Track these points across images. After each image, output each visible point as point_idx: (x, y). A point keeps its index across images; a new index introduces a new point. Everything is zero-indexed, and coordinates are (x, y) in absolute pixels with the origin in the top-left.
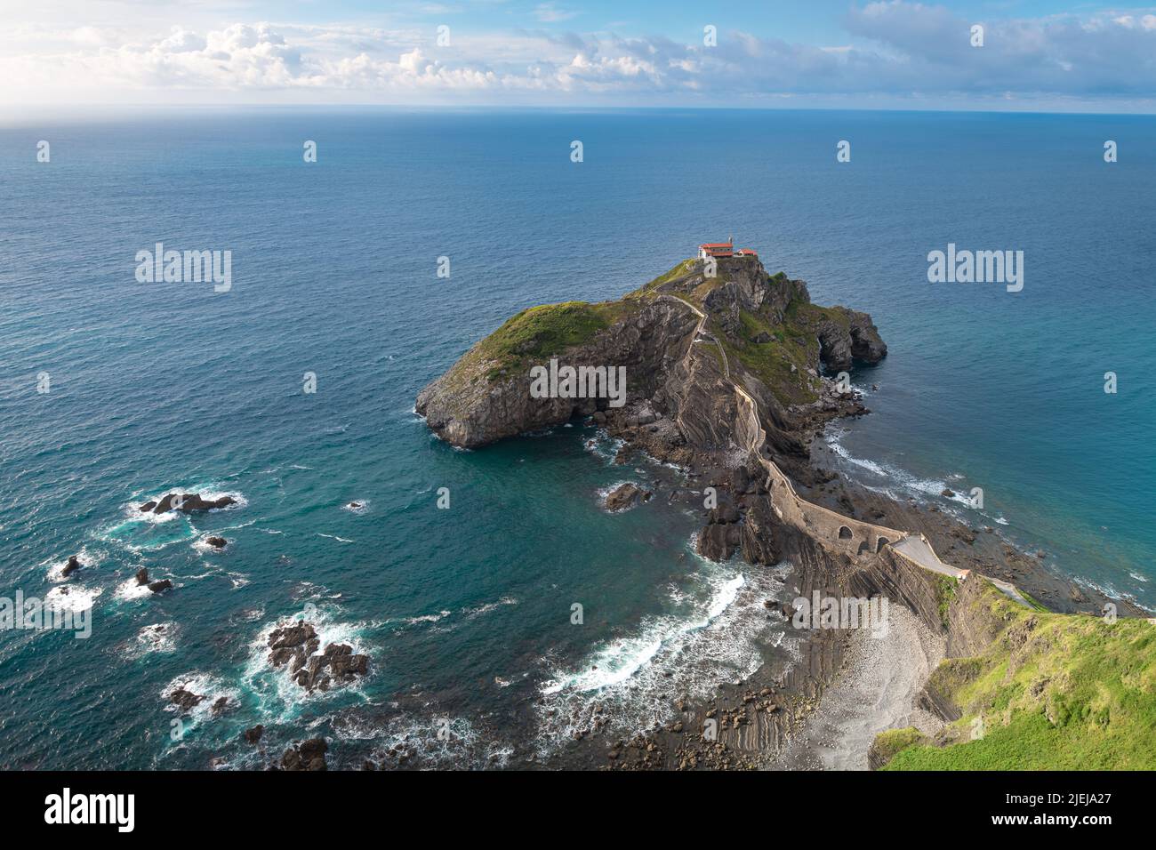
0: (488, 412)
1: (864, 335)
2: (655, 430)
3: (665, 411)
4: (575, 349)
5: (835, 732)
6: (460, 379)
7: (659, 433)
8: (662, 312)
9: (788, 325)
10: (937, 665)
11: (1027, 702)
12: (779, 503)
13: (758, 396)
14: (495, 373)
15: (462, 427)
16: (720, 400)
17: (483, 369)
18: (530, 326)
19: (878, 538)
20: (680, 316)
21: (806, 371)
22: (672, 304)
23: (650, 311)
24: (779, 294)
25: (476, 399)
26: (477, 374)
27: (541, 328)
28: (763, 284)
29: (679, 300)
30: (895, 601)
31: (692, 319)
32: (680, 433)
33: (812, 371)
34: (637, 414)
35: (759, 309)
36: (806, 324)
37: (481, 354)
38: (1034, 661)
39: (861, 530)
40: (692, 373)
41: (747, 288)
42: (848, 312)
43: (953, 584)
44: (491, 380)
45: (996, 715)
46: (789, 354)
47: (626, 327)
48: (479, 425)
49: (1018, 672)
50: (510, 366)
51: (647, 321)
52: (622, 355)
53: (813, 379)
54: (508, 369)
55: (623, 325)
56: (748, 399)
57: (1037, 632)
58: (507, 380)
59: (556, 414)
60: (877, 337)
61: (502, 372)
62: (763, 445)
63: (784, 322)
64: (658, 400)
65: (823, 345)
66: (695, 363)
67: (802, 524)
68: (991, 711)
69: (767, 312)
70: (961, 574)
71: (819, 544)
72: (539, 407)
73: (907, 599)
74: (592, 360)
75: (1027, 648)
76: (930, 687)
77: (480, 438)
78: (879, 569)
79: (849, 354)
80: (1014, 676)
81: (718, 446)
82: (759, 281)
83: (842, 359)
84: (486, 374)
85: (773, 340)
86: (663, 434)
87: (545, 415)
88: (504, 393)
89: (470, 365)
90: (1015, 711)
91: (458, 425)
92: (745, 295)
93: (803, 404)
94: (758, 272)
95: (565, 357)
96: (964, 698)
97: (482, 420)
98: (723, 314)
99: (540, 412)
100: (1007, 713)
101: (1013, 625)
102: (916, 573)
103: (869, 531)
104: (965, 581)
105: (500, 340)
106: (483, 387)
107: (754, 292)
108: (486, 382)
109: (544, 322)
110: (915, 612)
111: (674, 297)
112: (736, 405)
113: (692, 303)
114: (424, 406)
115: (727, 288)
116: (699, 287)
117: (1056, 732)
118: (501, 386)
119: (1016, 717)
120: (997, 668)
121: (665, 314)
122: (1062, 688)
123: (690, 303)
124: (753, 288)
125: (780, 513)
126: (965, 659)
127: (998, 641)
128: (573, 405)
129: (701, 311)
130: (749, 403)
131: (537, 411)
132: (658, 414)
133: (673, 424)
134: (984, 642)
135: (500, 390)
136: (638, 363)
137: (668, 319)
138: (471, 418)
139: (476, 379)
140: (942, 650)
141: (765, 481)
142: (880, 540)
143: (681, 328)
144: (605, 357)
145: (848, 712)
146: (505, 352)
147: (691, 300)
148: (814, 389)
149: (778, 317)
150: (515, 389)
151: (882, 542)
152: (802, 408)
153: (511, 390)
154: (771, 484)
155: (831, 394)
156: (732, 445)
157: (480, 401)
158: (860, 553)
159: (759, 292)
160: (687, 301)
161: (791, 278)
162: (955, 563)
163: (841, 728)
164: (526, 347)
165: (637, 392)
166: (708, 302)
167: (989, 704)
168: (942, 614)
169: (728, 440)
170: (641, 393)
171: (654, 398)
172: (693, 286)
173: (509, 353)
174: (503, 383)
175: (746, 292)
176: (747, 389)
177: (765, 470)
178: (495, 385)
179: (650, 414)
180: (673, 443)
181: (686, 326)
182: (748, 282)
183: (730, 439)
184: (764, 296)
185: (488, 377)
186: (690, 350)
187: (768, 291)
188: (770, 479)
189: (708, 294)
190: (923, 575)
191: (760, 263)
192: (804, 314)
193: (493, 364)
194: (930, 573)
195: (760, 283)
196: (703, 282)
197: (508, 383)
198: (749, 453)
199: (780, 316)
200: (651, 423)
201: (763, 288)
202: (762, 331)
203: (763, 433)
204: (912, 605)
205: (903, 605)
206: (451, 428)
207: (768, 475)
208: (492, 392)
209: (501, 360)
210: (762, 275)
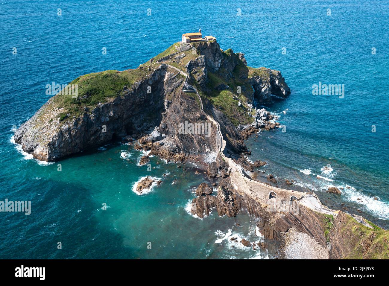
2: (162, 144)
3: (167, 133)
6: (42, 120)
7: (164, 146)
12: (236, 182)
13: (221, 121)
14: (64, 116)
15: (45, 150)
17: (56, 113)
19: (290, 197)
21: (247, 105)
23: (155, 74)
24: (229, 61)
25: (53, 132)
26: (52, 117)
27: (90, 86)
28: (220, 56)
29: (172, 67)
30: (301, 231)
31: (180, 78)
32: (177, 146)
33: (250, 105)
34: (151, 136)
35: (219, 70)
37: (53, 105)
39: (281, 194)
40: (182, 110)
41: (211, 59)
43: (330, 219)
44: (61, 120)
46: (237, 96)
48: (55, 148)
50: (72, 111)
51: (154, 80)
52: (140, 101)
53: (250, 110)
54: (71, 113)
56: (215, 123)
60: (285, 84)
61: (67, 115)
62: (225, 149)
63: (233, 78)
64: (163, 127)
65: (255, 89)
66: (184, 104)
67: (249, 193)
69: (223, 72)
70: (335, 213)
71: (259, 203)
72: (92, 135)
73: (307, 229)
74: (122, 105)
75: (371, 250)
81: (199, 151)
82: (217, 55)
84: (58, 117)
85: (228, 88)
86: (167, 147)
87: (96, 139)
88: (69, 128)
89: (47, 112)
91: (42, 149)
92: (210, 63)
93: (246, 124)
94: (217, 49)
95: (106, 104)
99: (92, 138)
101: (363, 239)
102: (312, 215)
103: (286, 193)
104: (337, 216)
106: (56, 125)
107: (215, 61)
108: (58, 122)
109: (92, 84)
110: (313, 236)
111: (169, 66)
113: (180, 68)
114: (20, 139)
115: (200, 59)
116: (184, 58)
118: (67, 123)
123: (178, 68)
124: (215, 59)
125: (236, 188)
127: (356, 248)
128: (113, 132)
129: (185, 72)
130: (215, 125)
131: (90, 137)
132: (163, 135)
133: (173, 140)
134: (349, 249)
135: (67, 126)
138: (49, 144)
139: (52, 120)
141: (227, 170)
142: (292, 198)
144: (130, 103)
146: (69, 102)
147: (179, 67)
149: (229, 75)
150: (76, 125)
152: (246, 127)
153: (74, 125)
154: (230, 171)
156: (207, 150)
157: (55, 133)
159: (218, 61)
162: (332, 208)
165: (150, 123)
166: (189, 68)
168: (326, 236)
169: (205, 148)
170: (153, 123)
171: (161, 125)
172: (180, 58)
173: (71, 103)
174: (69, 122)
175: (211, 61)
176: (214, 118)
177: (227, 163)
178: (64, 123)
179: (159, 135)
180: (173, 151)
181: (177, 82)
182: (212, 55)
183: (206, 147)
184: (221, 63)
185: (59, 119)
186: (180, 97)
187: (223, 60)
188: (229, 168)
189: (189, 63)
190: (316, 216)
191: (218, 44)
192: (244, 73)
193: (62, 110)
194: (319, 214)
195: (218, 56)
196: (185, 56)
197: (71, 121)
198: (217, 154)
199: (231, 74)
200: (160, 140)
201: (220, 58)
202: (221, 83)
203: (224, 142)
204: (310, 233)
205: (305, 232)
206: (38, 151)
207: (228, 166)
208: (62, 128)
209: (67, 107)
210: (219, 51)
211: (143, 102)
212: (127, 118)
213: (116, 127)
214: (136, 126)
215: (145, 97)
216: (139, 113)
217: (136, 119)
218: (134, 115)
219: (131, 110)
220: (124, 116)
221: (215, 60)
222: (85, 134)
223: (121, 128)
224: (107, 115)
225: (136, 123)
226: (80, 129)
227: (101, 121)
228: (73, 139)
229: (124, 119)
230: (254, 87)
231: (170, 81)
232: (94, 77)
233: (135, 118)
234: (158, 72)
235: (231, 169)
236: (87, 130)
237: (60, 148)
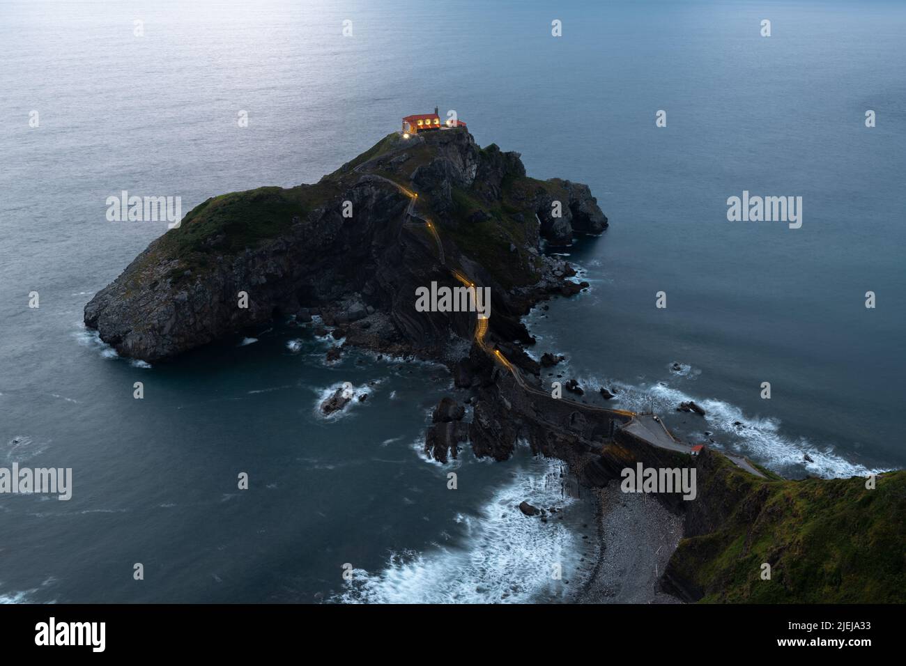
0: (173, 320)
1: (584, 206)
2: (368, 326)
3: (377, 304)
4: (270, 241)
6: (136, 284)
7: (372, 330)
8: (366, 194)
9: (505, 202)
10: (676, 546)
12: (507, 394)
14: (178, 275)
15: (144, 339)
17: (162, 271)
18: (215, 219)
19: (611, 420)
20: (387, 198)
21: (527, 250)
22: (377, 184)
23: (352, 193)
24: (492, 168)
26: (157, 277)
27: (228, 220)
28: (474, 157)
29: (385, 180)
31: (400, 200)
32: (397, 329)
33: (533, 250)
34: (346, 310)
35: (473, 185)
36: (523, 199)
37: (159, 253)
38: (769, 530)
39: (593, 416)
40: (404, 260)
41: (458, 163)
42: (566, 184)
44: (173, 283)
45: (736, 590)
46: (507, 233)
47: (327, 212)
48: (164, 336)
49: (755, 543)
50: (194, 265)
52: (325, 245)
53: (534, 258)
54: (192, 269)
55: (324, 211)
57: (771, 501)
58: (193, 282)
60: (597, 210)
61: (186, 273)
62: (486, 334)
63: (500, 199)
64: (369, 292)
65: (542, 220)
66: (407, 249)
67: (533, 414)
68: (731, 587)
69: (481, 189)
70: (695, 450)
75: (762, 519)
76: (671, 569)
77: (166, 351)
78: (612, 453)
79: (570, 230)
80: (751, 548)
81: (438, 338)
82: (470, 155)
83: (563, 234)
84: (167, 276)
85: (490, 219)
86: (377, 330)
88: (190, 297)
89: (147, 267)
91: (138, 337)
92: (456, 171)
93: (525, 286)
94: (469, 145)
95: (259, 250)
96: (704, 578)
97: (166, 330)
98: (433, 192)
100: (747, 586)
101: (747, 497)
104: (699, 457)
105: (182, 237)
106: (165, 292)
107: (465, 167)
108: (169, 286)
111: (379, 177)
113: (398, 182)
114: (95, 319)
115: (436, 164)
116: (406, 163)
118: (187, 289)
120: (735, 542)
121: (370, 196)
123: (396, 181)
124: (465, 162)
125: (508, 405)
126: (703, 538)
127: (734, 515)
128: (273, 304)
129: (410, 189)
132: (370, 308)
133: (387, 318)
134: (721, 518)
135: (186, 294)
136: (342, 253)
137: (374, 202)
138: (153, 329)
139: (156, 283)
140: (681, 531)
142: (613, 423)
143: (389, 211)
146: (188, 249)
147: (398, 179)
148: (536, 268)
149: (493, 193)
150: (204, 292)
152: (524, 291)
153: (198, 293)
155: (553, 272)
156: (453, 335)
157: (162, 308)
159: (471, 166)
160: (393, 180)
161: (503, 150)
164: (213, 243)
165: (344, 286)
166: (416, 180)
169: (449, 331)
170: (349, 286)
171: (364, 290)
172: (399, 163)
173: (192, 251)
174: (189, 285)
175: (457, 167)
178: (179, 289)
179: (361, 309)
180: (388, 339)
181: (394, 209)
182: (459, 157)
184: (477, 170)
185: (169, 280)
186: (400, 235)
187: (481, 165)
188: (495, 368)
189: (416, 171)
191: (470, 135)
193: (175, 264)
195: (471, 157)
196: (409, 159)
197: (194, 284)
198: (471, 343)
199: (495, 191)
200: (364, 317)
201: (475, 162)
202: (478, 209)
206: (130, 342)
208: (177, 297)
209: (185, 258)
210: (472, 147)
211: (330, 246)
212: (299, 278)
214: (317, 292)
215: (333, 236)
216: (324, 267)
217: (319, 279)
218: (313, 272)
219: (307, 261)
220: (295, 273)
221: (465, 165)
222: (219, 309)
223: (288, 297)
224: (262, 273)
225: (317, 286)
226: (211, 299)
228: (198, 318)
229: (294, 279)
232: (237, 199)
233: (314, 277)
234: (358, 188)
237: (173, 336)
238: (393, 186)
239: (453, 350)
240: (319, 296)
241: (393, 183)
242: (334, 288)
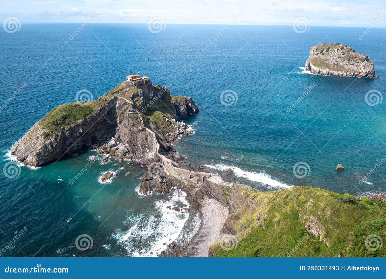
0: (45, 151)
1: (190, 105)
2: (117, 149)
3: (120, 141)
5: (196, 249)
6: (30, 138)
7: (119, 150)
8: (115, 103)
9: (164, 104)
10: (227, 217)
11: (256, 224)
12: (167, 170)
13: (156, 131)
14: (46, 134)
15: (34, 159)
16: (141, 135)
17: (40, 133)
18: (60, 113)
19: (203, 176)
20: (122, 104)
21: (171, 120)
23: (110, 103)
25: (39, 146)
26: (38, 135)
27: (64, 113)
28: (152, 89)
29: (121, 97)
30: (211, 198)
31: (127, 105)
32: (128, 150)
33: (174, 120)
34: (109, 144)
35: (152, 98)
37: (39, 127)
38: (256, 209)
39: (197, 175)
40: (129, 125)
43: (228, 188)
44: (45, 137)
45: (247, 230)
46: (165, 114)
47: (101, 110)
48: (42, 157)
49: (252, 214)
51: (110, 107)
52: (101, 121)
53: (174, 123)
54: (52, 132)
56: (152, 132)
57: (256, 199)
59: (75, 148)
60: (195, 105)
61: (49, 133)
62: (159, 149)
63: (162, 103)
64: (117, 137)
65: (177, 110)
66: (130, 121)
67: (176, 176)
68: (245, 229)
70: (231, 184)
71: (183, 182)
72: (68, 146)
73: (215, 196)
74: (88, 124)
75: (254, 206)
76: (225, 226)
77: (43, 162)
78: (204, 188)
79: (186, 113)
80: (251, 216)
81: (142, 152)
83: (184, 114)
84: (42, 135)
86: (121, 150)
88: (51, 142)
89: (34, 132)
90: (253, 227)
91: (32, 158)
92: (146, 94)
93: (172, 132)
94: (150, 85)
96: (236, 227)
97: (42, 154)
100: (250, 229)
101: (249, 199)
102: (217, 187)
103: (200, 175)
104: (232, 187)
105: (47, 120)
106: (42, 141)
107: (149, 93)
108: (43, 138)
109: (66, 111)
110: (218, 200)
111: (119, 97)
112: (147, 135)
114: (15, 152)
115: (139, 92)
116: (128, 92)
117: (265, 232)
118: (49, 139)
119: (253, 229)
120: (246, 214)
122: (266, 216)
124: (149, 91)
125: (168, 173)
126: (235, 214)
127: (245, 205)
128: (82, 143)
129: (130, 101)
130: (152, 134)
131: (67, 148)
132: (118, 143)
133: (124, 146)
134: (241, 206)
135: (49, 141)
136: (107, 124)
138: (37, 154)
139: (38, 138)
140: (228, 212)
141: (161, 162)
142: (204, 177)
143: (123, 108)
145: (200, 241)
146: (49, 125)
147: (126, 97)
148: (175, 126)
150: (56, 140)
151: (204, 178)
152: (172, 134)
154: (163, 163)
155: (181, 127)
156: (148, 150)
157: (41, 147)
158: (197, 183)
159: (151, 92)
161: (162, 87)
162: (229, 181)
163: (198, 247)
164: (59, 122)
165: (108, 135)
166: (132, 97)
167: (245, 227)
168: (226, 199)
170: (110, 135)
171: (115, 137)
172: (126, 92)
173: (52, 125)
175: (146, 92)
176: (151, 129)
177: (161, 158)
178: (47, 139)
179: (114, 143)
180: (125, 153)
181: (125, 107)
182: (147, 89)
183: (146, 148)
184: (153, 93)
185: (43, 136)
186: (127, 117)
187: (155, 92)
188: (163, 161)
189: (132, 94)
190: (219, 187)
192: (168, 99)
193: (45, 130)
194: (221, 186)
196: (130, 90)
197: (52, 137)
198: (154, 153)
200: (115, 146)
201: (153, 91)
202: (154, 107)
203: (159, 145)
204: (217, 198)
205: (214, 198)
206: (29, 160)
207: (162, 160)
208: (46, 142)
209: (48, 128)
210: (151, 86)
211: (102, 122)
212: (92, 133)
213: (85, 139)
214: (98, 138)
216: (100, 129)
217: (99, 133)
218: (97, 131)
219: (94, 127)
220: (90, 132)
222: (62, 146)
223: (88, 140)
224: (78, 132)
225: (98, 136)
226: (59, 142)
227: (73, 136)
228: (54, 149)
229: (90, 134)
230: (175, 108)
231: (120, 107)
232: (67, 106)
233: (97, 133)
234: (112, 101)
235: (164, 162)
236: (64, 143)
237: (45, 156)
238: (124, 100)
239: (147, 156)
240: (99, 139)
241: (124, 99)
242: (104, 137)
